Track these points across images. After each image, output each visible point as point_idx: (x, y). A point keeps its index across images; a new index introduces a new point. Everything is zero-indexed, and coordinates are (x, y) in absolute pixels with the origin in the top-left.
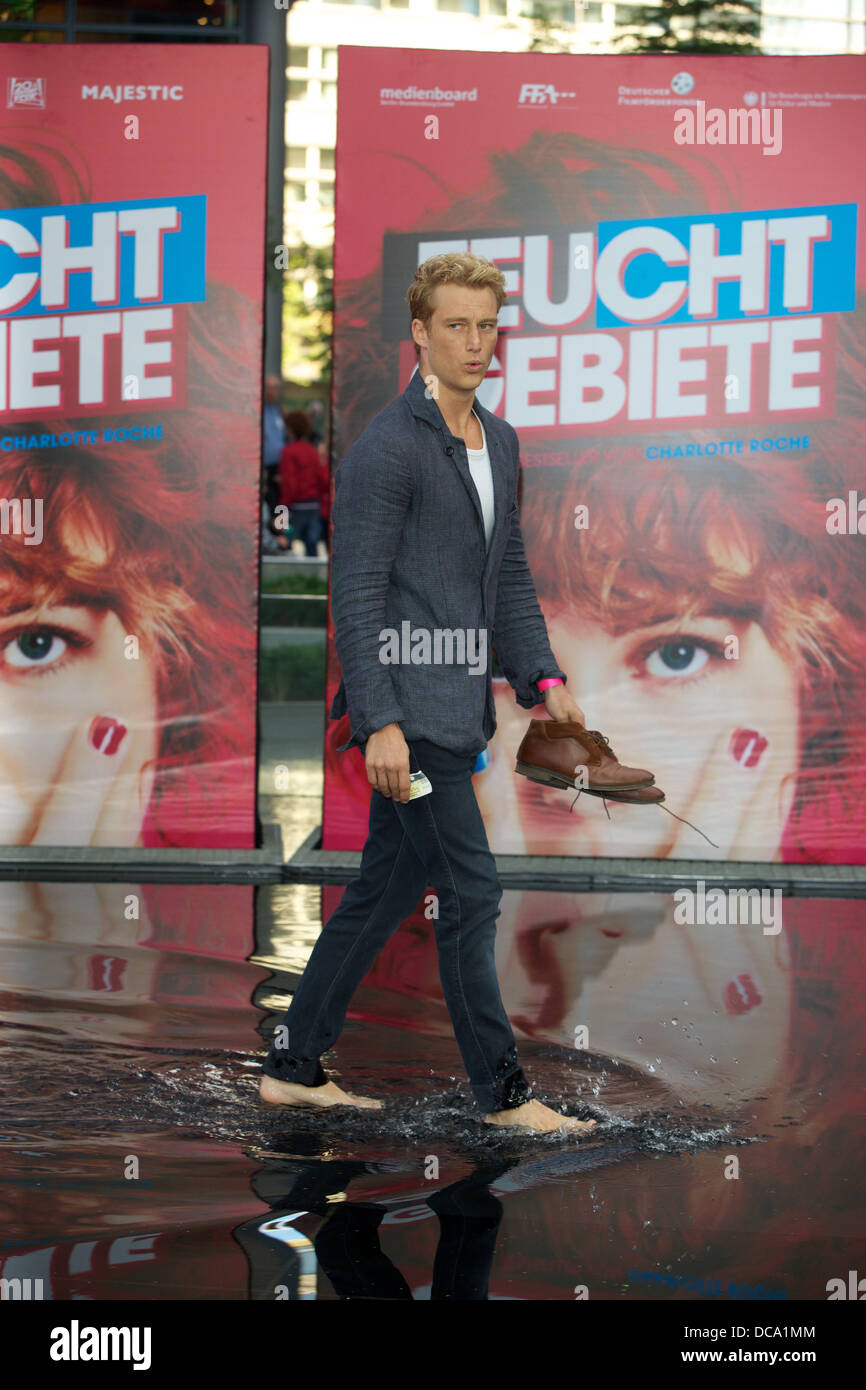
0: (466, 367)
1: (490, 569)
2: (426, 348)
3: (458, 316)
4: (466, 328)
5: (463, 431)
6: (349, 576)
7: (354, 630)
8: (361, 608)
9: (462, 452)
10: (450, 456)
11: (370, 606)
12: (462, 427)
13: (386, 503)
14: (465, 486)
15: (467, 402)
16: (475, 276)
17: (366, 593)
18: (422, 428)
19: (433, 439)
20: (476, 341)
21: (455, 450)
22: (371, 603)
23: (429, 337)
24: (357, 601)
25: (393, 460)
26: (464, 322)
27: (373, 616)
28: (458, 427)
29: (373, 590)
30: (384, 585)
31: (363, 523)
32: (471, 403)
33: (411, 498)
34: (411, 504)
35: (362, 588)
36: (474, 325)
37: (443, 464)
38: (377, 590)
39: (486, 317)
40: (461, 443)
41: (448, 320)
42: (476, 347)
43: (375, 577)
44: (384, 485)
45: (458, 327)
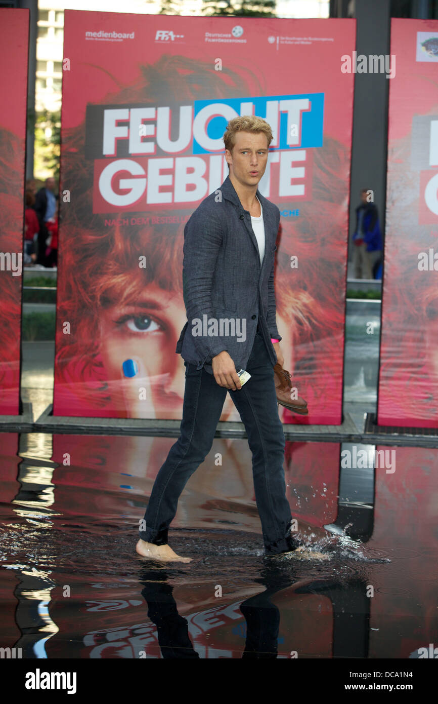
0: (250, 173)
1: (262, 279)
2: (231, 164)
3: (245, 148)
4: (250, 154)
5: (250, 207)
6: (192, 279)
7: (196, 306)
8: (199, 295)
9: (248, 218)
10: (243, 220)
11: (203, 294)
12: (249, 205)
13: (210, 243)
14: (250, 235)
15: (253, 192)
16: (254, 127)
17: (201, 288)
18: (228, 205)
19: (234, 211)
20: (255, 160)
21: (245, 217)
22: (204, 292)
23: (232, 158)
24: (196, 292)
25: (213, 221)
26: (249, 150)
27: (205, 299)
28: (248, 205)
29: (204, 287)
30: (210, 284)
31: (199, 253)
32: (255, 193)
33: (222, 241)
34: (222, 244)
35: (199, 286)
36: (254, 152)
37: (238, 224)
38: (206, 287)
39: (260, 148)
40: (248, 214)
41: (241, 150)
42: (255, 163)
43: (205, 280)
44: (209, 234)
45: (246, 153)
